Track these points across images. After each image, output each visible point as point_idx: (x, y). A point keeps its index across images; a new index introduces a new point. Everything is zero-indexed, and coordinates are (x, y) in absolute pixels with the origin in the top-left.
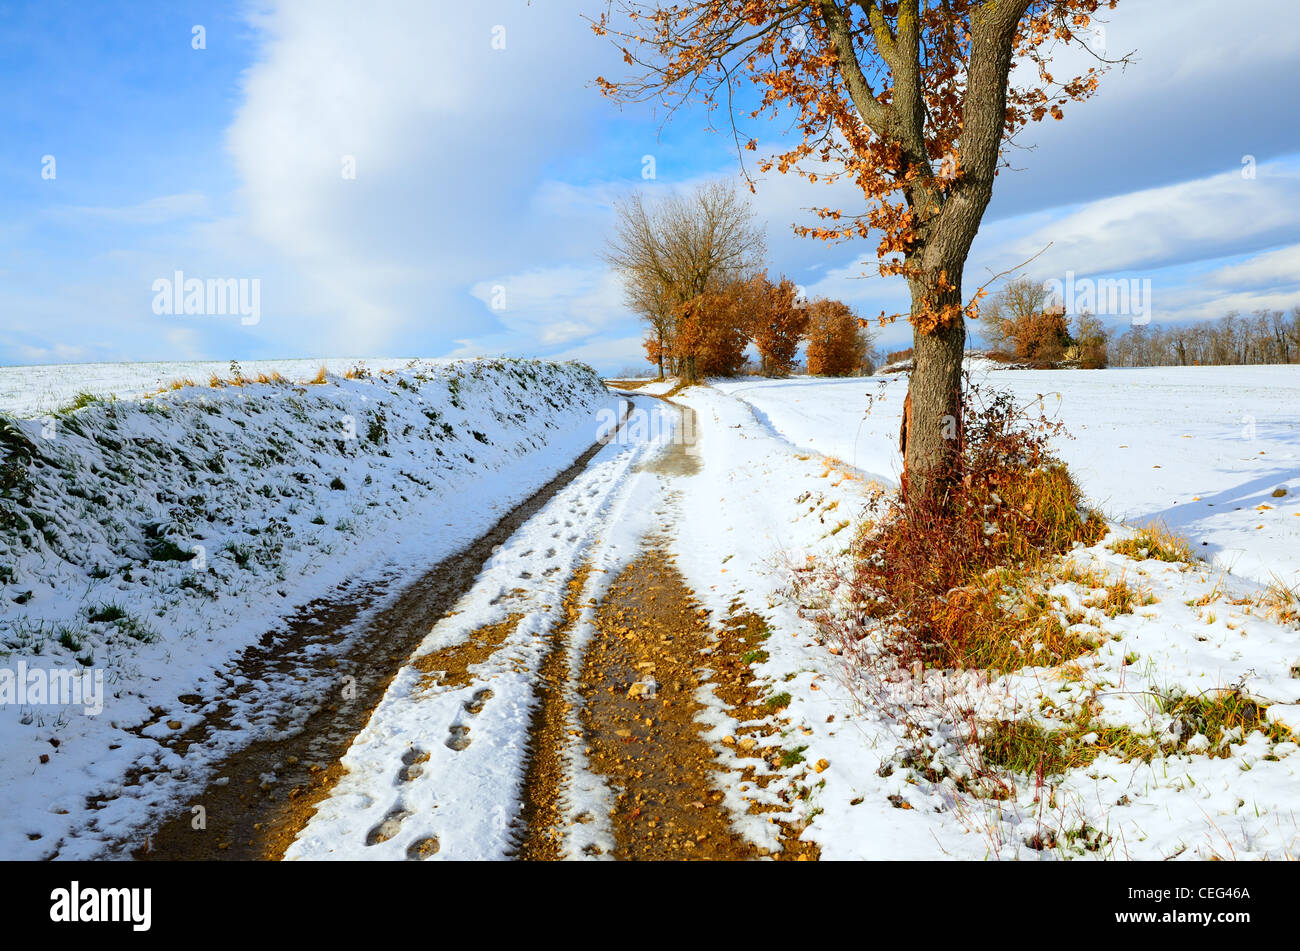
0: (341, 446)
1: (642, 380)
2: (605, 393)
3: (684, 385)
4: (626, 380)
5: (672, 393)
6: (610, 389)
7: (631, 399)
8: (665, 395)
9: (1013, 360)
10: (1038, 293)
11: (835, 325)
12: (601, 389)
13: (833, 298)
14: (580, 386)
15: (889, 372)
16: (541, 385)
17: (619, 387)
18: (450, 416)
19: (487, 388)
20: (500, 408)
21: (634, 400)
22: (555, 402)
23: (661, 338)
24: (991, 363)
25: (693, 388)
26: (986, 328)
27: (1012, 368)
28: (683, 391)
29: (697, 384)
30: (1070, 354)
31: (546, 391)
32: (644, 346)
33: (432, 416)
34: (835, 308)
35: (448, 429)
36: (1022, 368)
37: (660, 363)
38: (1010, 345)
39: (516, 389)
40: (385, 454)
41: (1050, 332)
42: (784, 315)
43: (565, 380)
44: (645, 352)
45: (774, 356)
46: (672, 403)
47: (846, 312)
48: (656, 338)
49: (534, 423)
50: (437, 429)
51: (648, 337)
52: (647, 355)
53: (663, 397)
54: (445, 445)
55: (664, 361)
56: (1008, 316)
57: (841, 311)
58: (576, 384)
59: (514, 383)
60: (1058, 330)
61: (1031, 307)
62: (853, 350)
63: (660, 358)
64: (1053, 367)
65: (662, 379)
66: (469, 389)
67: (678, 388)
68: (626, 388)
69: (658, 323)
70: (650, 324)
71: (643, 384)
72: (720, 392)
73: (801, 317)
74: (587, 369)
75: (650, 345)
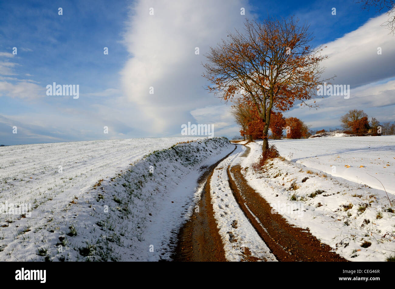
0: (195, 152)
1: (240, 140)
2: (230, 144)
3: (249, 142)
4: (235, 140)
5: (246, 144)
6: (231, 143)
7: (236, 145)
8: (245, 144)
9: (352, 134)
10: (359, 113)
11: (295, 124)
12: (229, 143)
13: (294, 117)
14: (225, 143)
15: (313, 137)
16: (218, 143)
17: (233, 142)
18: (206, 148)
19: (210, 143)
20: (213, 147)
21: (237, 145)
22: (221, 146)
23: (244, 130)
24: (345, 134)
25: (251, 143)
26: (343, 124)
27: (351, 136)
28: (249, 143)
29: (252, 142)
30: (370, 131)
31: (219, 144)
32: (240, 132)
33: (204, 148)
34: (295, 119)
35: (206, 150)
36: (354, 136)
37: (244, 136)
38: (350, 129)
39: (214, 143)
40: (200, 153)
41: (363, 125)
42: (279, 122)
43: (222, 141)
44: (240, 133)
45: (276, 133)
46: (246, 146)
47: (298, 121)
48: (243, 130)
49: (218, 150)
50: (205, 150)
51: (241, 130)
52: (241, 134)
53: (244, 145)
54: (207, 152)
55: (245, 135)
56: (350, 120)
57: (296, 120)
58: (224, 142)
59: (214, 142)
60: (365, 124)
61: (357, 117)
62: (301, 131)
63: (244, 135)
64: (364, 135)
65: (244, 140)
66: (208, 144)
67: (248, 143)
68: (235, 142)
69: (243, 126)
70: (241, 126)
71: (240, 141)
72: (257, 144)
73: (284, 123)
74: (226, 138)
75: (241, 132)
